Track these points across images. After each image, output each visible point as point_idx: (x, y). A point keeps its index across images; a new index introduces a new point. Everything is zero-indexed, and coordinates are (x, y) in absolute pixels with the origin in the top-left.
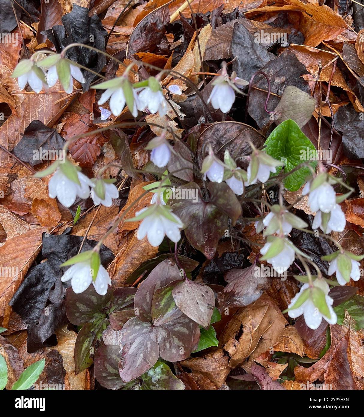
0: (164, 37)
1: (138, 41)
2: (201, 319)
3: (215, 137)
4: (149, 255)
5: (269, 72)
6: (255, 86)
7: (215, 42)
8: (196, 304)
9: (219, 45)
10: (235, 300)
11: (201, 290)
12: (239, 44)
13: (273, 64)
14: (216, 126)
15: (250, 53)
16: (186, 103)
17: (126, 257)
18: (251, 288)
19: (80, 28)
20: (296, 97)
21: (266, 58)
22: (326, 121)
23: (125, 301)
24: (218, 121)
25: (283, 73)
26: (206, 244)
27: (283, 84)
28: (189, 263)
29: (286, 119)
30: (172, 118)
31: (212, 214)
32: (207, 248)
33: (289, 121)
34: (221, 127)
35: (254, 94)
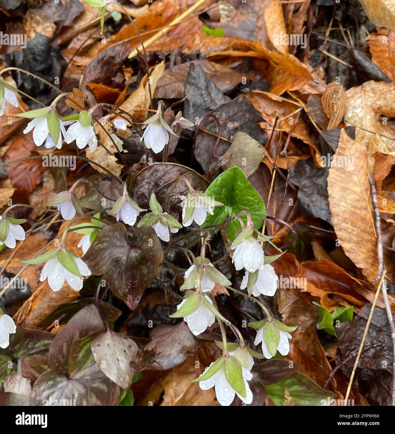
0: (121, 71)
1: (93, 73)
2: (121, 380)
3: (153, 178)
4: (69, 298)
5: (221, 115)
6: (204, 129)
7: (170, 81)
8: (116, 361)
9: (174, 84)
10: (155, 361)
11: (124, 344)
12: (193, 84)
13: (226, 108)
14: (155, 166)
15: (204, 95)
16: (130, 139)
17: (44, 296)
18: (175, 349)
19: (40, 56)
20: (245, 144)
21: (220, 100)
22: (281, 173)
23: (36, 346)
24: (158, 161)
25: (237, 118)
26: (129, 293)
27: (236, 130)
28: (112, 311)
29: (233, 166)
30: (113, 152)
31: (137, 260)
32: (130, 297)
33: (236, 168)
34: (161, 168)
35: (203, 136)
